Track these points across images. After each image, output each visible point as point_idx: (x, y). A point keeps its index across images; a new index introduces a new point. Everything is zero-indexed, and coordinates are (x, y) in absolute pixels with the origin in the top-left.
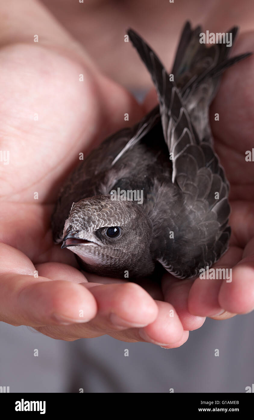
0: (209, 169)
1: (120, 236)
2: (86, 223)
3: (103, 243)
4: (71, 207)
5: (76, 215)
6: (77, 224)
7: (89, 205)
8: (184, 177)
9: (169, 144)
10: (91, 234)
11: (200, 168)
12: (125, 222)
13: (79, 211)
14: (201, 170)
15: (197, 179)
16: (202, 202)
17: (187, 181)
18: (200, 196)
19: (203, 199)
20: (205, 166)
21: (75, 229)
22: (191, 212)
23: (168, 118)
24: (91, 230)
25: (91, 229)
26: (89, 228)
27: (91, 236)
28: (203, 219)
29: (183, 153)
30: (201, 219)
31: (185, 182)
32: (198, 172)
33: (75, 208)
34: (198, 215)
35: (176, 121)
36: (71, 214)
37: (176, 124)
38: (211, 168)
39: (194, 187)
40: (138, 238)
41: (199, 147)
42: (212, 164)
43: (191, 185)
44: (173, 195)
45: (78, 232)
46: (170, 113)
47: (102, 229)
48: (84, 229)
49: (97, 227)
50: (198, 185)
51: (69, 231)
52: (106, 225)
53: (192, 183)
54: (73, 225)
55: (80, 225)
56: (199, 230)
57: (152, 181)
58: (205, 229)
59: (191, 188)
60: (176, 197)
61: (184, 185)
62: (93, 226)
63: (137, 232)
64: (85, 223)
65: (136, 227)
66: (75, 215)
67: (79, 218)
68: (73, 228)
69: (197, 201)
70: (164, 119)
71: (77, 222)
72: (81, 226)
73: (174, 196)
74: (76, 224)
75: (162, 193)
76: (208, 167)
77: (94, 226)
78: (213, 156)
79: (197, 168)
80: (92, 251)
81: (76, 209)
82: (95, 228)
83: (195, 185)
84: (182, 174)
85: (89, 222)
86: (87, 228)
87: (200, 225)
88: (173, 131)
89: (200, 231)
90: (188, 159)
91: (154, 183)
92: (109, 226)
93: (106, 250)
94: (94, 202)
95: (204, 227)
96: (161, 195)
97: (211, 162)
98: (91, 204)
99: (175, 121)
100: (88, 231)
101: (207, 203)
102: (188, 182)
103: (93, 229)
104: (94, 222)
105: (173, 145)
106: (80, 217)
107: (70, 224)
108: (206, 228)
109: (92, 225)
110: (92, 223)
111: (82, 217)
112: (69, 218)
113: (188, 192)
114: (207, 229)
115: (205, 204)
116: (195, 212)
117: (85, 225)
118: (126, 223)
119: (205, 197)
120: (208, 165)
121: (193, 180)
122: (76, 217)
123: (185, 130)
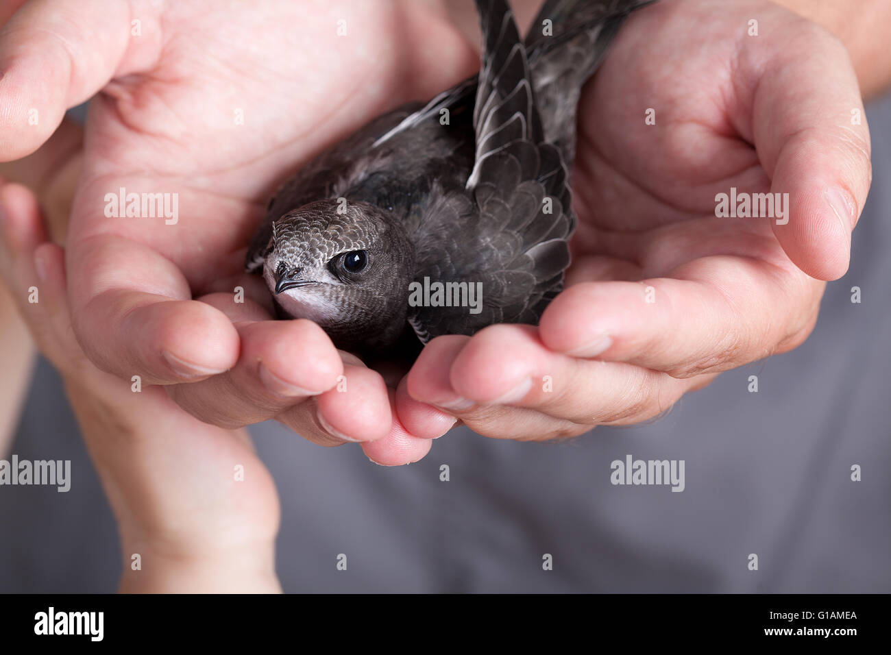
0: (542, 185)
1: (368, 268)
2: (308, 253)
3: (341, 282)
4: (272, 229)
5: (288, 243)
6: (294, 258)
7: (303, 221)
8: (492, 189)
9: (478, 131)
10: (322, 270)
11: (523, 180)
12: (372, 240)
13: (291, 236)
14: (526, 183)
15: (513, 197)
16: (512, 236)
17: (494, 196)
18: (511, 226)
19: (514, 232)
20: (537, 179)
21: (291, 266)
22: (487, 248)
23: (490, 88)
24: (320, 263)
25: (319, 261)
26: (316, 260)
27: (322, 273)
28: (505, 266)
29: (500, 152)
30: (503, 264)
31: (490, 198)
32: (520, 187)
33: (280, 230)
34: (497, 256)
35: (503, 98)
36: (277, 243)
37: (502, 103)
38: (546, 186)
39: (505, 209)
40: (396, 266)
41: (536, 150)
42: (550, 178)
43: (499, 204)
44: (461, 214)
45: (298, 272)
46: (495, 83)
47: (337, 257)
48: (308, 264)
49: (328, 256)
50: (513, 208)
51: (282, 272)
52: (344, 250)
53: (502, 201)
54: (285, 260)
55: (299, 259)
56: (495, 281)
57: (429, 185)
58: (506, 282)
59: (498, 210)
60: (466, 220)
61: (486, 202)
62: (322, 255)
63: (393, 256)
64: (306, 254)
65: (390, 247)
66: (284, 243)
67: (292, 248)
68: (288, 266)
69: (504, 232)
70: (481, 90)
71: (291, 255)
72: (301, 261)
73: (461, 217)
74: (291, 258)
75: (442, 206)
76: (542, 182)
77: (324, 255)
78: (558, 164)
79: (519, 179)
80: (327, 294)
81: (284, 232)
82: (326, 258)
83: (508, 206)
84: (487, 183)
85: (313, 251)
86: (312, 262)
87: (497, 274)
88: (492, 112)
89: (494, 284)
90: (506, 162)
91: (432, 188)
92: (349, 250)
93: (349, 292)
94: (311, 215)
95: (504, 279)
96: (440, 209)
97: (548, 175)
98: (307, 218)
99: (501, 96)
100: (315, 266)
101: (520, 239)
102: (497, 199)
103: (323, 260)
104: (321, 248)
105: (486, 134)
106: (294, 245)
107: (281, 260)
108: (508, 282)
109: (319, 254)
110: (318, 251)
111: (299, 244)
112: (275, 250)
113: (491, 215)
114: (510, 283)
115: (516, 241)
116: (493, 250)
117: (307, 257)
118: (374, 241)
119: (519, 228)
120: (541, 179)
121: (506, 198)
122: (288, 246)
123: (518, 115)
